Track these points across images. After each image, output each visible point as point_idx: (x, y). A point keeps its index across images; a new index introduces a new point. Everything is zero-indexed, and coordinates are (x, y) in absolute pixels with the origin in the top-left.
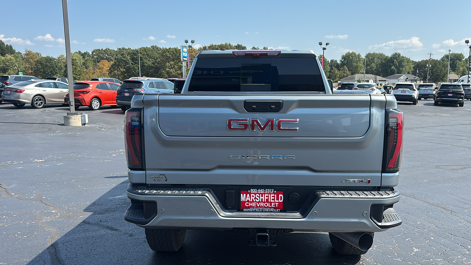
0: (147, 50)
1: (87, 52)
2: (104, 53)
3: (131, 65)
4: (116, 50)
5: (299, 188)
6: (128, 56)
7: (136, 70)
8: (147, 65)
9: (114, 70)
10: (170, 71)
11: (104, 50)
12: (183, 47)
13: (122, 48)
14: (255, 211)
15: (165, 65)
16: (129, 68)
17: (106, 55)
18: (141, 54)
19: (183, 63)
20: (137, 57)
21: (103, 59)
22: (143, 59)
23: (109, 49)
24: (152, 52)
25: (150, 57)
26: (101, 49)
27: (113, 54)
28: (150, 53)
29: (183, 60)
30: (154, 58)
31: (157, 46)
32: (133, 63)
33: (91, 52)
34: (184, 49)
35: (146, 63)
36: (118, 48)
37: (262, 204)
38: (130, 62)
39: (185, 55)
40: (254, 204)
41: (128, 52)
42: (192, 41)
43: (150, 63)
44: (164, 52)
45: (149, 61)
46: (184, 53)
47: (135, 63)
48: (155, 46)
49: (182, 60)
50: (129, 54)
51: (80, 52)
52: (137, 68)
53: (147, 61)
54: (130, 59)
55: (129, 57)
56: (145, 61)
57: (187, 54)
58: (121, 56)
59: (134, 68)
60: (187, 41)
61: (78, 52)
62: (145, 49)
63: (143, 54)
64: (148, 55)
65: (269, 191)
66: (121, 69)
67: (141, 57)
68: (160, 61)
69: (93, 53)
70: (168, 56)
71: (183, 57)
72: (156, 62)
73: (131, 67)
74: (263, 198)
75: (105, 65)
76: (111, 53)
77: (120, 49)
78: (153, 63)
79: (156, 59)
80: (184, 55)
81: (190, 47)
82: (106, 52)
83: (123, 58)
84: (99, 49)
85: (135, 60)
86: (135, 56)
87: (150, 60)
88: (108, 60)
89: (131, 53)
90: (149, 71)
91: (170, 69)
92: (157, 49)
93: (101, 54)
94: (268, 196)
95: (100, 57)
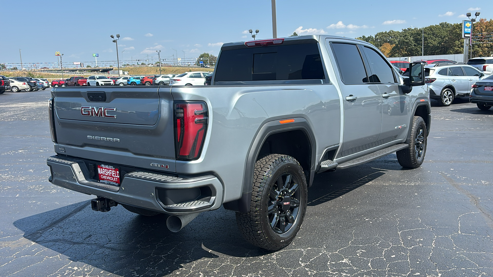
0: (433, 29)
1: (371, 36)
2: (388, 36)
3: (414, 46)
4: (401, 31)
5: (132, 167)
6: (410, 37)
7: (419, 51)
8: (432, 45)
9: (395, 54)
10: (459, 50)
11: (387, 32)
12: (466, 21)
13: (408, 29)
14: (110, 184)
15: (454, 44)
16: (412, 50)
17: (390, 38)
18: (426, 33)
19: (465, 40)
20: (420, 38)
21: (386, 42)
22: (428, 39)
23: (392, 32)
24: (439, 30)
25: (437, 36)
26: (384, 32)
27: (397, 36)
28: (436, 32)
29: (465, 36)
30: (441, 37)
31: (448, 23)
32: (415, 44)
33: (375, 36)
34: (466, 24)
35: (430, 43)
36: (403, 29)
37: (109, 178)
38: (412, 43)
39: (468, 31)
40: (105, 177)
41: (411, 33)
42: (476, 13)
43: (435, 43)
44: (454, 29)
45: (434, 41)
46: (466, 29)
47: (419, 44)
48: (445, 23)
49: (463, 36)
50: (412, 35)
51: (364, 37)
52: (420, 49)
53: (432, 41)
54: (413, 40)
55: (412, 38)
56: (430, 41)
57: (470, 29)
58: (404, 38)
59: (417, 50)
60: (470, 15)
61: (362, 37)
62: (431, 28)
63: (428, 33)
64: (433, 34)
65: (110, 167)
66: (402, 52)
67: (426, 37)
68: (447, 40)
69: (376, 36)
70: (458, 33)
71: (465, 33)
72: (444, 40)
73: (414, 49)
74: (109, 172)
75: (387, 49)
76: (394, 36)
77: (405, 30)
78: (440, 43)
79: (443, 38)
80: (466, 31)
81: (473, 20)
82: (389, 35)
83: (405, 40)
84: (383, 32)
85: (419, 41)
86: (419, 37)
87: (436, 40)
88: (391, 42)
89: (415, 34)
90: (434, 51)
91: (459, 48)
92: (447, 26)
93: (384, 37)
94: (111, 172)
95: (383, 40)
